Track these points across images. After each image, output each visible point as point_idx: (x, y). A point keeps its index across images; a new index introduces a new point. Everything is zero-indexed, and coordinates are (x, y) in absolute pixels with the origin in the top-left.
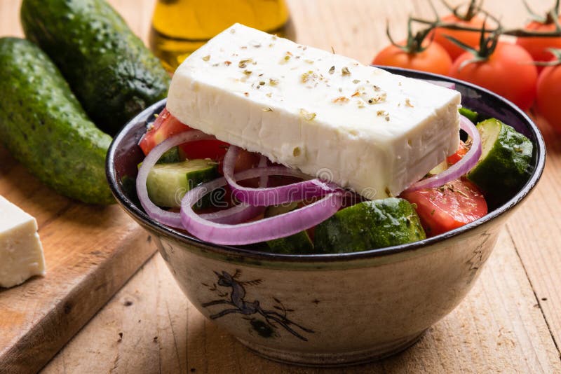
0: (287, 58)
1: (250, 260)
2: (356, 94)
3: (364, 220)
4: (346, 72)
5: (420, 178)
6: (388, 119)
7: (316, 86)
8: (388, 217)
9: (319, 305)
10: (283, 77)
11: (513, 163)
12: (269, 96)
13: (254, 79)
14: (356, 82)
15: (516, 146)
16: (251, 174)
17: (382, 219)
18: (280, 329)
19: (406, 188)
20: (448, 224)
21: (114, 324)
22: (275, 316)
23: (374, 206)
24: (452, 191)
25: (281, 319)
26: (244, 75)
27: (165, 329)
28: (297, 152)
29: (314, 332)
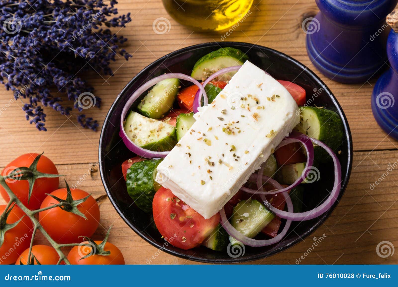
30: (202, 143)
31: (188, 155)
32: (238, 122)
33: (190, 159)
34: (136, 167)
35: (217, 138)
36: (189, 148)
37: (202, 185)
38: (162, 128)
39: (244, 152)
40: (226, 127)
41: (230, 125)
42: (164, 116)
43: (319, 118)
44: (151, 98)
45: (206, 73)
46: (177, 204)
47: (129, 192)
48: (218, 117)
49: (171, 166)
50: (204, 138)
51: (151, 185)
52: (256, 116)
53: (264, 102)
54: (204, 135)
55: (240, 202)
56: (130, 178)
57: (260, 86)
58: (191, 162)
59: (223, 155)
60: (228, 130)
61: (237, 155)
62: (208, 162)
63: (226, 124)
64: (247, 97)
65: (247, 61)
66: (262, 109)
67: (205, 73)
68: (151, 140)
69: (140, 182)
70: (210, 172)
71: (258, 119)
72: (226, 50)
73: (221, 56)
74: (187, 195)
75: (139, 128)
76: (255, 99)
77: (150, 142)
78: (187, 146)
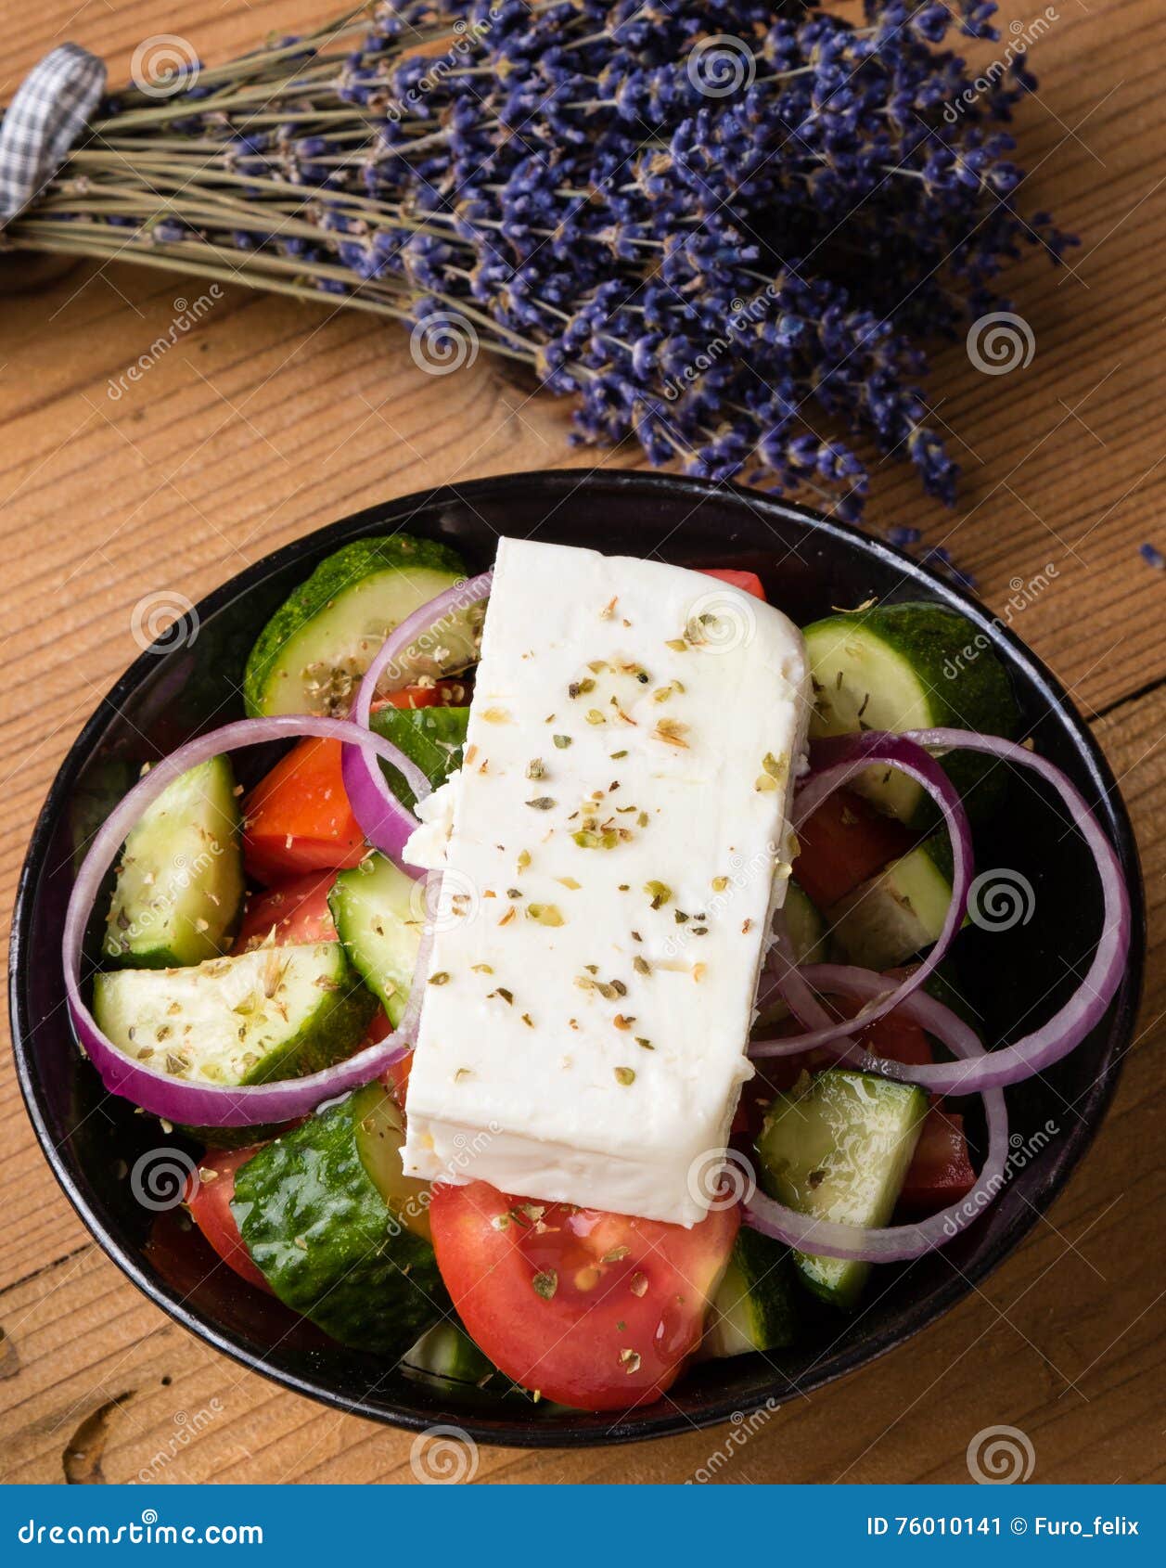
30: (525, 930)
31: (501, 1000)
32: (615, 786)
33: (517, 1011)
34: (261, 1178)
35: (572, 885)
36: (489, 970)
37: (629, 1087)
38: (280, 975)
39: (710, 890)
40: (579, 824)
41: (589, 811)
42: (230, 940)
43: (892, 645)
44: (148, 886)
45: (321, 685)
46: (541, 1228)
47: (285, 1296)
48: (528, 803)
49: (461, 1071)
50: (521, 905)
51: (375, 1212)
52: (669, 732)
53: (665, 666)
54: (514, 894)
55: (769, 1108)
56: (264, 1233)
57: (611, 612)
58: (526, 1018)
59: (637, 936)
60: (599, 833)
62: (597, 993)
64: (591, 676)
65: (503, 541)
66: (676, 695)
67: (316, 685)
68: (261, 1044)
69: (319, 1227)
70: (625, 1022)
71: (685, 737)
72: (354, 556)
73: (353, 583)
74: (579, 1158)
75: (179, 1020)
76: (627, 668)
77: (262, 1054)
78: (476, 968)
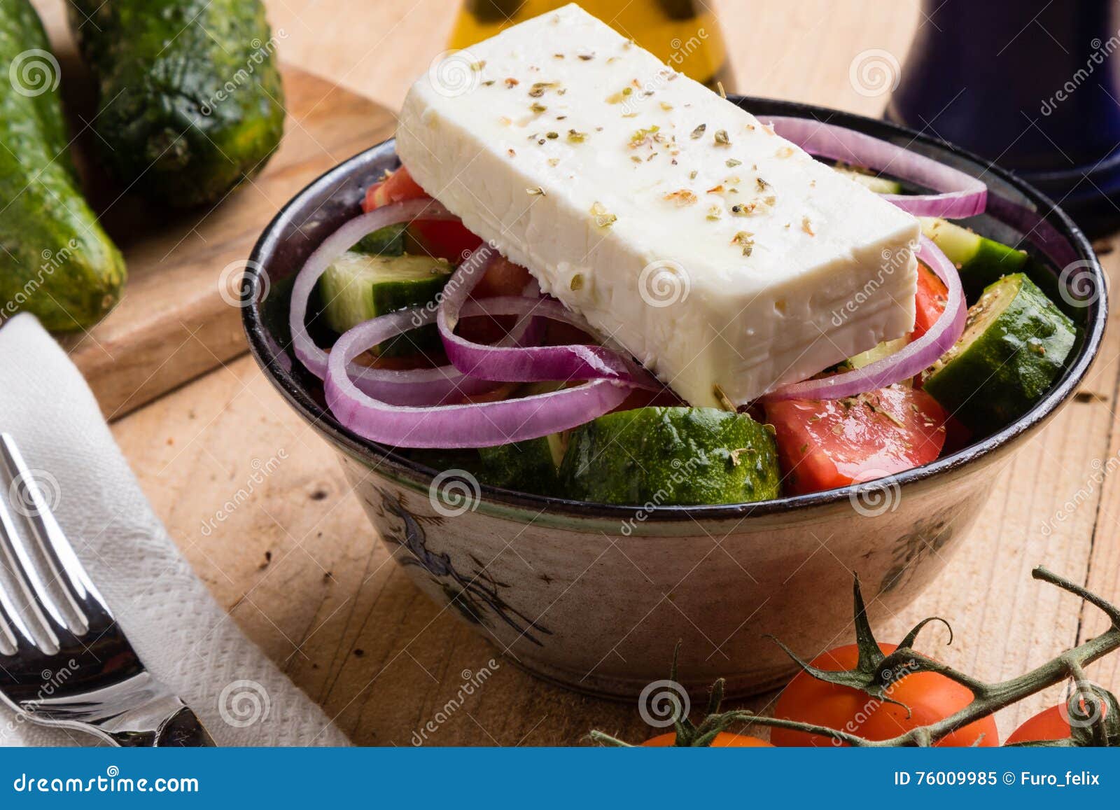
0: (627, 92)
1: (407, 479)
2: (718, 189)
3: (640, 443)
4: (722, 141)
5: (804, 375)
6: (747, 253)
7: (651, 157)
8: (688, 445)
9: (553, 586)
10: (599, 130)
11: (1017, 374)
12: (553, 163)
13: (545, 124)
14: (731, 164)
15: (1035, 341)
16: (501, 307)
17: (675, 446)
18: (491, 613)
19: (767, 391)
20: (826, 477)
21: (272, 531)
22: (478, 588)
23: (667, 419)
24: (873, 410)
25: (490, 597)
26: (530, 113)
27: (356, 560)
28: (577, 282)
29: (550, 633)
61: (548, 141)
63: (673, 139)
